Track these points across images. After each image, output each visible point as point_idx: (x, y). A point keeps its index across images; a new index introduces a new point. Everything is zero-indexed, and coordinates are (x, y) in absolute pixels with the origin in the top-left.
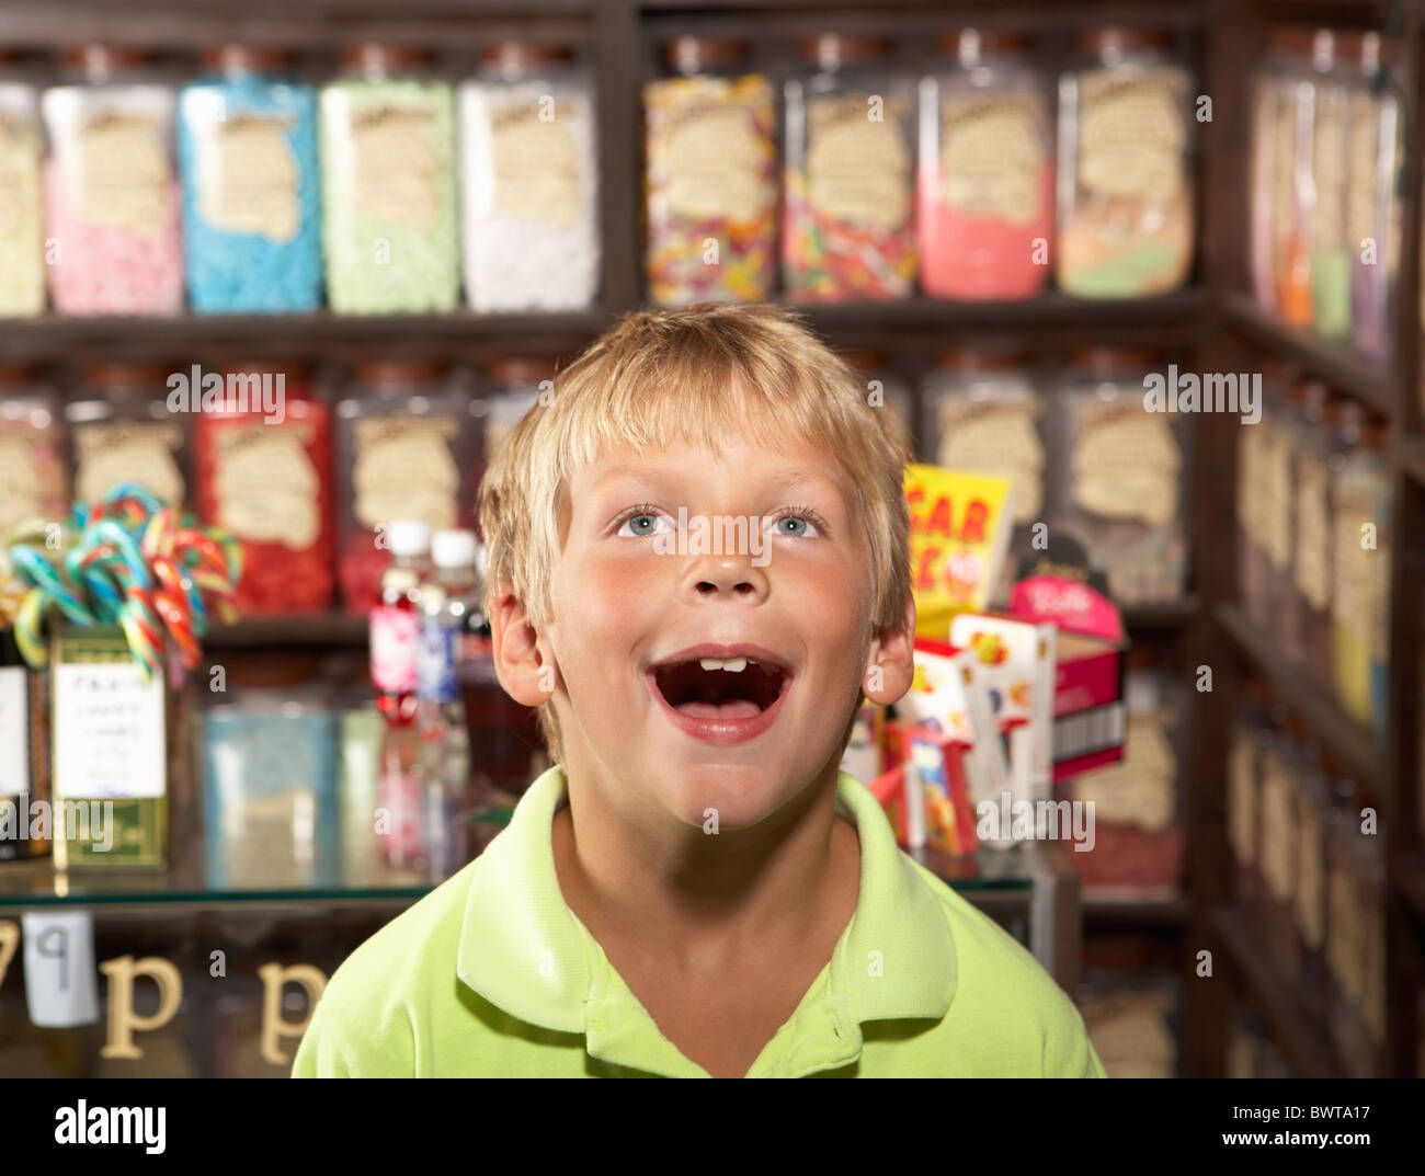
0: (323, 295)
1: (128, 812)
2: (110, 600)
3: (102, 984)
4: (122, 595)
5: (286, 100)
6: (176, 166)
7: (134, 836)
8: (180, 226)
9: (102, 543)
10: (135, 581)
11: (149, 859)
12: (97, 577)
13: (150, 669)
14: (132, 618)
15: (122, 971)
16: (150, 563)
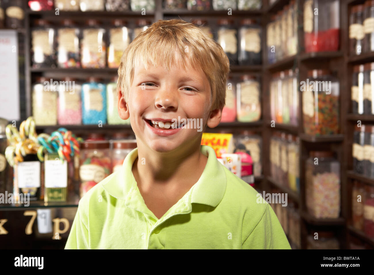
0: (107, 121)
1: (59, 190)
2: (56, 147)
3: (53, 224)
4: (58, 146)
5: (101, 86)
6: (81, 99)
7: (61, 195)
8: (82, 109)
9: (56, 136)
10: (61, 143)
11: (63, 200)
12: (54, 143)
13: (64, 160)
14: (60, 151)
15: (57, 221)
16: (64, 140)
